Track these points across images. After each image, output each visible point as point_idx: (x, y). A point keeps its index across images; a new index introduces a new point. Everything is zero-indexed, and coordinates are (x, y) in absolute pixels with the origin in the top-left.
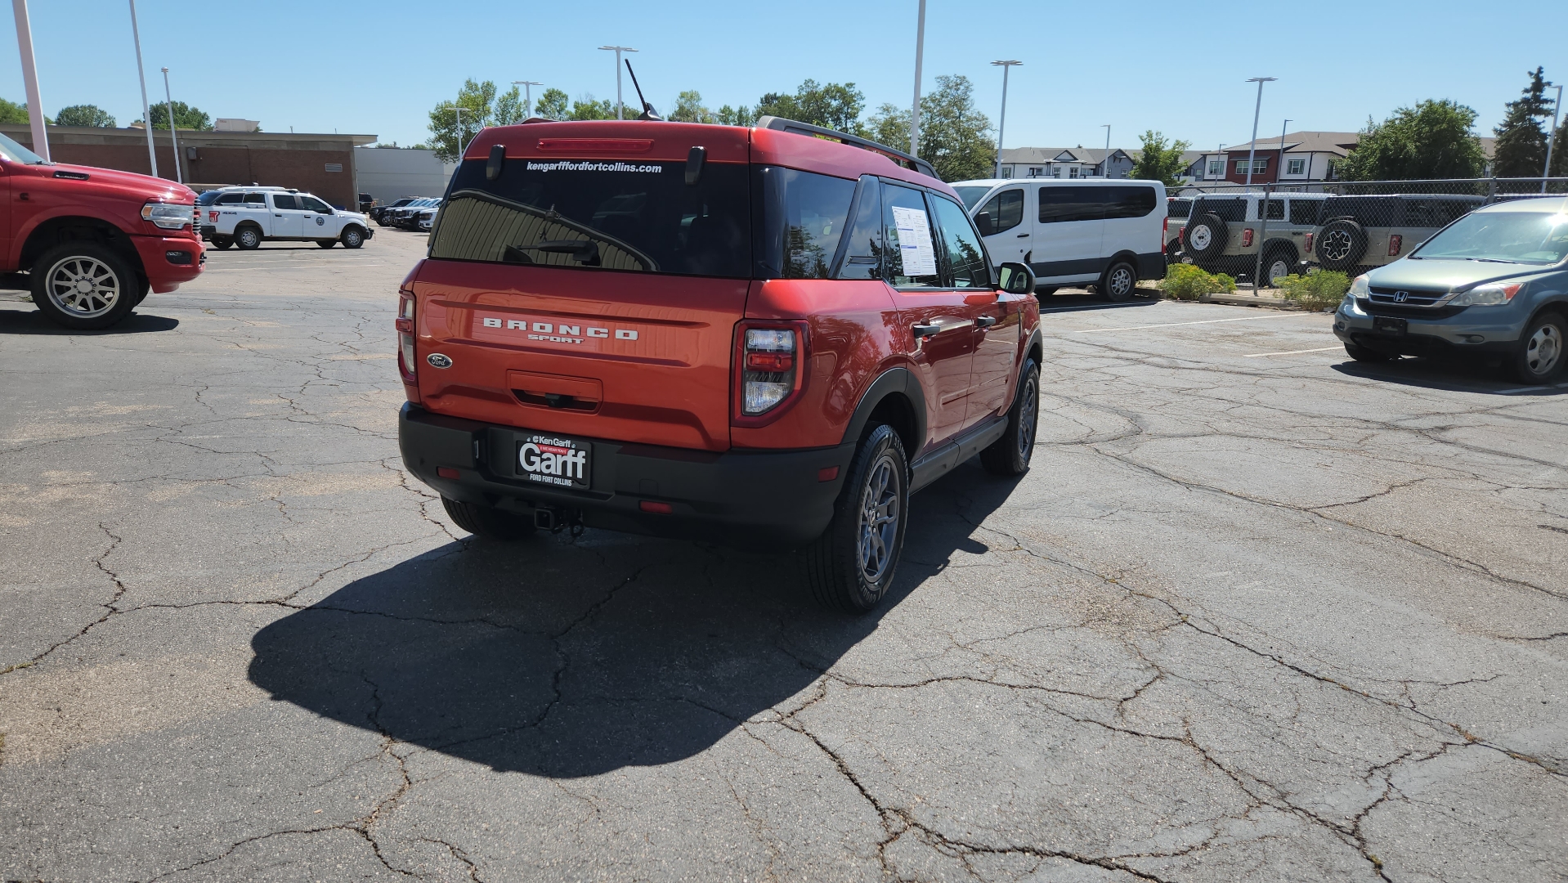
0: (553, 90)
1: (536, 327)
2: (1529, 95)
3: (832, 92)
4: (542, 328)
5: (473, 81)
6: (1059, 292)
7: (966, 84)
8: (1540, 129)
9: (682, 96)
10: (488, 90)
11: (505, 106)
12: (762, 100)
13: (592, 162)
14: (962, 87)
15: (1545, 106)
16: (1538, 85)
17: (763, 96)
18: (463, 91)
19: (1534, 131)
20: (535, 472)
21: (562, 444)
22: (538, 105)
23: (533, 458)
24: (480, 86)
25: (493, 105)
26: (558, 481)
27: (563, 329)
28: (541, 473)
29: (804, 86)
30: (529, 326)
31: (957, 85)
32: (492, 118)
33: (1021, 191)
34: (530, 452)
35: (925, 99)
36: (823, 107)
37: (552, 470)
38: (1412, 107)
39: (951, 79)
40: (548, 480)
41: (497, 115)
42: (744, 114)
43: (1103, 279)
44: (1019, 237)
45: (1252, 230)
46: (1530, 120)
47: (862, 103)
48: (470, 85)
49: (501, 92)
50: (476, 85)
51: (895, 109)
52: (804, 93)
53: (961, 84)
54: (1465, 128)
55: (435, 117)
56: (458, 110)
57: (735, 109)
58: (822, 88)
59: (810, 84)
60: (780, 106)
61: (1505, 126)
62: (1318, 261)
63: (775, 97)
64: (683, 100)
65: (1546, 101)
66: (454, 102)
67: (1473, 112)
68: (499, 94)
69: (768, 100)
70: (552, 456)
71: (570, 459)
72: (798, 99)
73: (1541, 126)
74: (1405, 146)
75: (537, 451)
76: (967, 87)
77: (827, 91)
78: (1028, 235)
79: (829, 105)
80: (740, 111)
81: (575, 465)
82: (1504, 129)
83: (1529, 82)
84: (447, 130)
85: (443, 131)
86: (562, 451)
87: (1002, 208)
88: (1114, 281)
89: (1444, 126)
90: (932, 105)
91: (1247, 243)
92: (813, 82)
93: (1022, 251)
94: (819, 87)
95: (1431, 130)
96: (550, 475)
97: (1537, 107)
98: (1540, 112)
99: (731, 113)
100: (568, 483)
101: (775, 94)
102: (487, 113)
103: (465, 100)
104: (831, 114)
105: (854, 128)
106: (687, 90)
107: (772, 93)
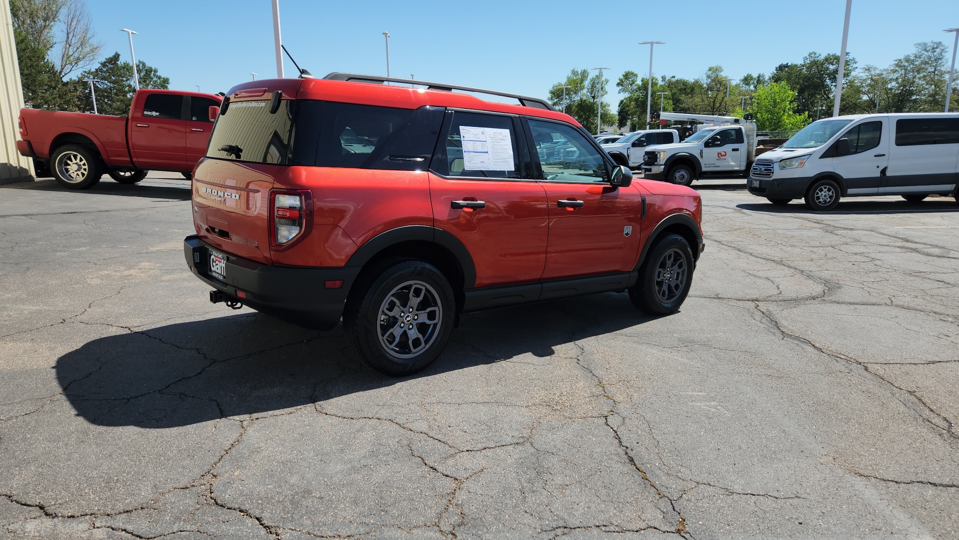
0: (629, 72)
3: (831, 59)
5: (576, 70)
6: (927, 199)
7: (942, 48)
9: (710, 70)
10: (584, 74)
11: (594, 83)
12: (777, 68)
14: (938, 50)
17: (778, 66)
18: (569, 76)
22: (619, 81)
24: (579, 73)
25: (587, 83)
29: (808, 57)
31: (934, 48)
32: (585, 91)
33: (881, 123)
35: (900, 60)
36: (822, 71)
39: (929, 44)
41: (588, 89)
42: (761, 78)
44: (875, 156)
47: (855, 66)
48: (574, 73)
49: (592, 75)
50: (577, 72)
51: (875, 69)
52: (809, 62)
53: (937, 48)
55: (552, 92)
56: (565, 87)
57: (755, 76)
58: (822, 57)
59: (813, 55)
60: (789, 71)
63: (787, 66)
64: (710, 72)
66: (563, 84)
68: (590, 77)
69: (781, 68)
72: (803, 66)
76: (943, 50)
77: (826, 59)
78: (884, 155)
79: (828, 68)
80: (759, 77)
84: (558, 99)
85: (556, 100)
87: (860, 136)
90: (906, 64)
92: (815, 54)
93: (878, 167)
94: (821, 57)
99: (752, 78)
101: (787, 64)
102: (582, 88)
103: (570, 81)
104: (829, 75)
105: (846, 83)
106: (714, 65)
107: (785, 63)
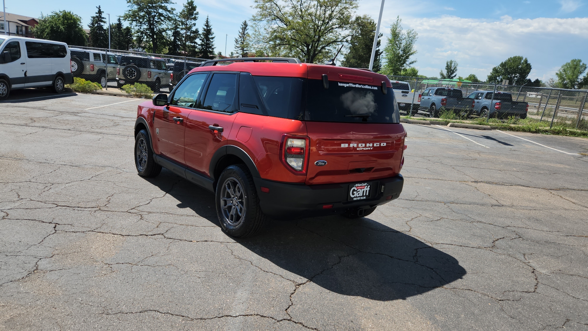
1: (360, 145)
2: (98, 15)
4: (362, 145)
8: (103, 27)
13: (360, 84)
15: (103, 20)
16: (100, 12)
19: (101, 28)
20: (355, 197)
21: (364, 185)
23: (355, 192)
26: (362, 198)
27: (368, 145)
28: (357, 197)
30: (358, 145)
34: (354, 190)
37: (360, 195)
38: (58, 12)
40: (359, 198)
43: (54, 83)
44: (21, 64)
45: (93, 64)
46: (100, 24)
54: (79, 23)
61: (91, 24)
62: (124, 78)
65: (103, 18)
67: (80, 17)
70: (360, 190)
71: (365, 189)
73: (103, 26)
74: (59, 27)
75: (356, 190)
78: (24, 63)
81: (366, 191)
82: (91, 25)
83: (97, 10)
86: (363, 187)
88: (57, 84)
89: (72, 21)
91: (92, 70)
93: (22, 71)
95: (68, 22)
96: (359, 197)
97: (101, 19)
98: (102, 21)
100: (365, 198)
